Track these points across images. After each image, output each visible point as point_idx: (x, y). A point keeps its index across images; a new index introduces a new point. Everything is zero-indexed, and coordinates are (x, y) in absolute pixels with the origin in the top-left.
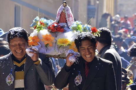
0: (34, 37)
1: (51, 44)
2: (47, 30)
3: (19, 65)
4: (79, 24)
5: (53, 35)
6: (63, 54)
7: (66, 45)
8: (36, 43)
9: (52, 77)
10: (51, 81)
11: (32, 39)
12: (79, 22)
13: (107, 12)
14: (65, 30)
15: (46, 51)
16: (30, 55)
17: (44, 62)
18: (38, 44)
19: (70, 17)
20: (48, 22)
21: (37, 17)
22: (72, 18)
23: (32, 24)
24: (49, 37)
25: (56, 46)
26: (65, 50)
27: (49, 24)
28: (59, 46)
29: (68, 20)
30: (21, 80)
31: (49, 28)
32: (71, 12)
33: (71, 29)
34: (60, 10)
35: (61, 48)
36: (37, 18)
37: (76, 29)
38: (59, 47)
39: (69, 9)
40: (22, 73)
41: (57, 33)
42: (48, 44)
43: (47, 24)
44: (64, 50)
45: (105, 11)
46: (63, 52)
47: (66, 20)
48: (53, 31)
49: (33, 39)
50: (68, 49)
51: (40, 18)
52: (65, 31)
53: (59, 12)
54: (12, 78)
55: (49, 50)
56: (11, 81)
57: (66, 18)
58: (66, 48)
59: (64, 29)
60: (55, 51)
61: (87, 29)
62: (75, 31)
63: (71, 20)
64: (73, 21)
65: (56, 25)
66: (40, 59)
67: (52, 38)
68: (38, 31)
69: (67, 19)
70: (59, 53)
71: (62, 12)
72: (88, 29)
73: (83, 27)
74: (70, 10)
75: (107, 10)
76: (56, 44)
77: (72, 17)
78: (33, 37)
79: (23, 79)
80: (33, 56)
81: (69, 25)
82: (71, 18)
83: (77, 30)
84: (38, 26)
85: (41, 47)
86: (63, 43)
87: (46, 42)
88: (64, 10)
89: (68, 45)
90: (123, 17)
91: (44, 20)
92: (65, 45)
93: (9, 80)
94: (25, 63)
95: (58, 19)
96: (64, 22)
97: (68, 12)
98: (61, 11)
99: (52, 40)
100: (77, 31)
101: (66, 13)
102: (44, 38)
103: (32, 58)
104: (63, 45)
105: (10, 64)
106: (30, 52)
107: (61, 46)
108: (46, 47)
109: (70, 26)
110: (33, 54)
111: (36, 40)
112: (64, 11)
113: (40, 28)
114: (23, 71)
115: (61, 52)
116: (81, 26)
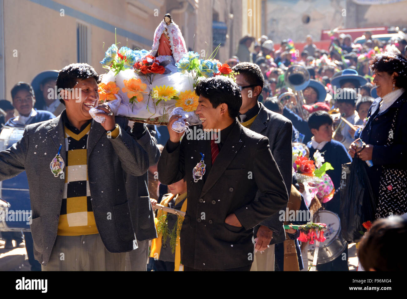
0: (108, 84)
1: (140, 97)
2: (133, 70)
3: (77, 137)
4: (194, 58)
5: (144, 80)
6: (165, 116)
7: (170, 99)
8: (112, 96)
9: (143, 159)
10: (141, 165)
11: (105, 89)
12: (194, 53)
13: (250, 35)
14: (168, 69)
15: (130, 111)
16: (99, 119)
17: (125, 130)
18: (116, 99)
19: (178, 44)
20: (134, 55)
21: (113, 45)
22: (182, 45)
23: (104, 60)
24: (136, 84)
25: (151, 102)
26: (168, 109)
27: (137, 59)
28: (156, 101)
29: (175, 49)
30: (80, 166)
31: (137, 66)
32: (180, 34)
33: (178, 67)
34: (159, 30)
35: (159, 105)
36: (114, 47)
37: (188, 67)
38: (155, 104)
39: (177, 29)
40: (82, 153)
41: (152, 76)
42: (134, 98)
43: (133, 59)
44: (166, 107)
45: (245, 33)
46: (165, 113)
47: (171, 51)
48: (144, 72)
49: (108, 88)
50: (174, 106)
51: (119, 47)
52: (167, 72)
53: (157, 34)
54: (61, 162)
55: (137, 109)
56: (59, 169)
57: (171, 47)
58: (169, 104)
59: (166, 67)
60: (149, 111)
61: (208, 66)
62: (186, 71)
63: (180, 50)
64: (184, 51)
65: (150, 60)
66: (117, 126)
67: (143, 86)
68: (116, 72)
69: (173, 48)
70: (157, 115)
71: (163, 35)
72: (210, 67)
73: (201, 63)
74: (179, 30)
75: (249, 32)
76: (150, 97)
77: (181, 43)
78: (106, 83)
79: (84, 164)
80: (104, 122)
81: (176, 59)
82: (180, 46)
83: (190, 70)
84: (115, 64)
85: (122, 102)
86: (164, 95)
87: (131, 94)
88: (166, 30)
89: (173, 98)
90: (279, 43)
91: (127, 52)
92: (166, 99)
93: (56, 167)
94: (88, 133)
95: (155, 49)
96: (166, 55)
97: (174, 34)
98: (160, 34)
99: (142, 90)
100: (189, 72)
101: (171, 35)
102: (127, 85)
103: (103, 125)
104: (163, 98)
105: (58, 135)
106: (98, 114)
107: (159, 101)
108: (132, 103)
109: (178, 61)
110: (104, 118)
111: (111, 89)
112: (166, 33)
113: (120, 67)
114: (85, 148)
115: (160, 113)
116: (197, 62)
